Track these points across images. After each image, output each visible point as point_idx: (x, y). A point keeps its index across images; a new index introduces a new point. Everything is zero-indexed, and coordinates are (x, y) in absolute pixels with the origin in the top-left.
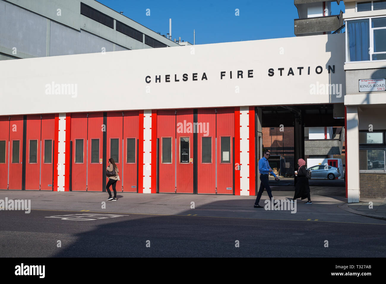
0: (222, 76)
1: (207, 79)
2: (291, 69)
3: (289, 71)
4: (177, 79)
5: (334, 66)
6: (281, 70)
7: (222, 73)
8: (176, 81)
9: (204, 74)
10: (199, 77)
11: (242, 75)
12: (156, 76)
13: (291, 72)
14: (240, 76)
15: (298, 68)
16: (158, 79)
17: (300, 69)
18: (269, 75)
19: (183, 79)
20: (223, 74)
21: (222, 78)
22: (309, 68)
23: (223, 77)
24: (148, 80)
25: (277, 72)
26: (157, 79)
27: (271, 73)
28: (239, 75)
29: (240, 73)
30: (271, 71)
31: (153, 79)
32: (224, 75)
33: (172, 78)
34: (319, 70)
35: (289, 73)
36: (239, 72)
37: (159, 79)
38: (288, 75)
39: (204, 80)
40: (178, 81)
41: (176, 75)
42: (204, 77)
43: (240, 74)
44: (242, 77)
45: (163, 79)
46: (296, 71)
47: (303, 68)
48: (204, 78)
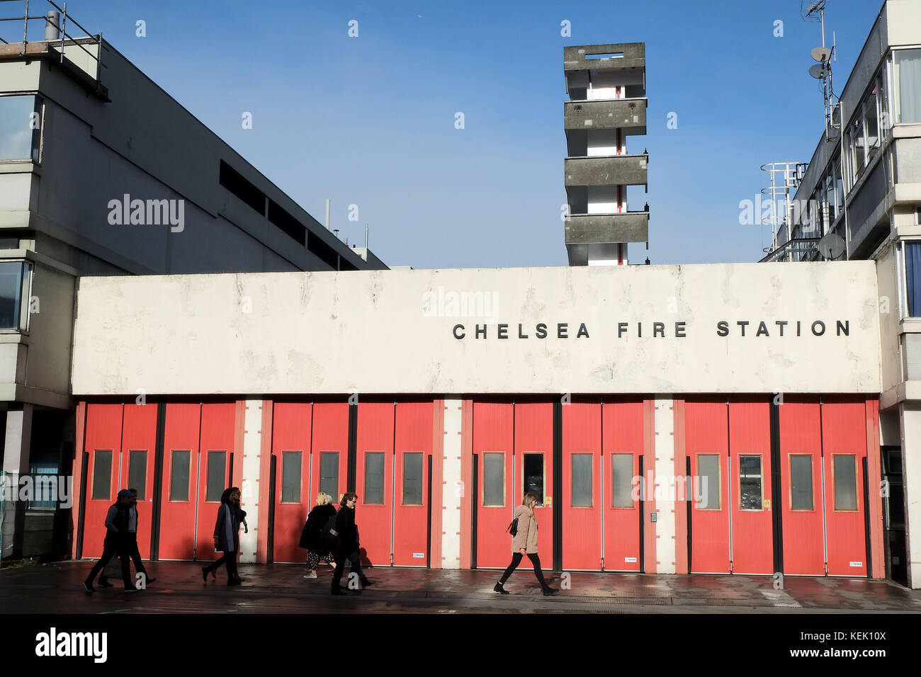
0: (621, 331)
1: (588, 336)
2: (762, 324)
3: (760, 328)
4: (522, 334)
5: (847, 322)
6: (743, 324)
7: (621, 325)
8: (521, 336)
9: (583, 326)
10: (572, 331)
11: (662, 331)
12: (477, 326)
13: (762, 330)
14: (659, 334)
15: (777, 323)
16: (481, 331)
17: (782, 324)
18: (719, 333)
19: (537, 334)
20: (622, 328)
21: (620, 336)
22: (799, 323)
23: (623, 333)
24: (459, 332)
25: (734, 329)
26: (478, 331)
27: (723, 330)
28: (656, 331)
29: (659, 327)
30: (722, 325)
31: (470, 331)
32: (625, 330)
33: (512, 332)
34: (818, 328)
35: (759, 333)
36: (656, 324)
37: (484, 331)
38: (758, 335)
39: (583, 337)
40: (526, 337)
41: (520, 326)
42: (583, 332)
43: (659, 329)
44: (663, 336)
45: (492, 332)
46: (773, 329)
47: (785, 323)
48: (583, 334)
